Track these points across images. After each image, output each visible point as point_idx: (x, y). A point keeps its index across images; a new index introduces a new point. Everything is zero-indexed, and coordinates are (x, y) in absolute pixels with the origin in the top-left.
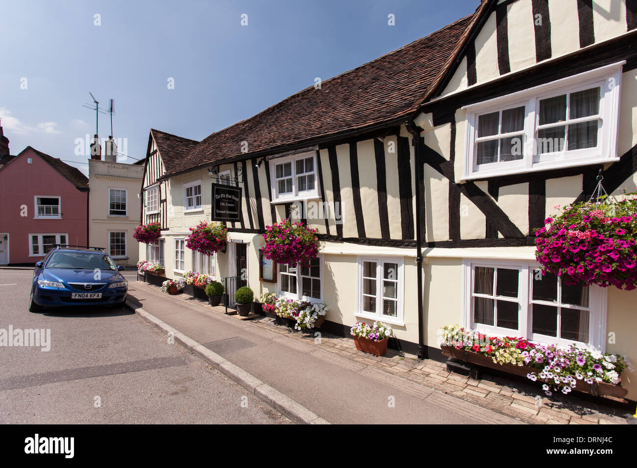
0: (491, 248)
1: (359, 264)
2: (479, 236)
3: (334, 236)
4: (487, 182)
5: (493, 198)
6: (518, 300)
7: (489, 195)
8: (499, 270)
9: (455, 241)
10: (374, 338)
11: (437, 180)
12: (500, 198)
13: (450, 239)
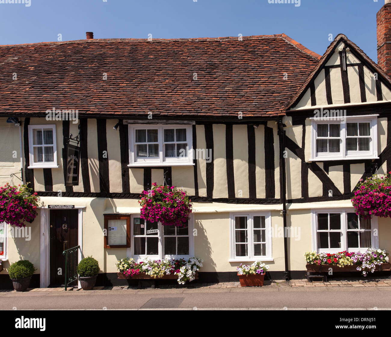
0: (325, 202)
1: (232, 219)
2: (319, 195)
3: (203, 198)
4: (323, 163)
5: (326, 173)
6: (341, 231)
7: (324, 171)
8: (331, 214)
9: (305, 198)
10: (261, 273)
11: (294, 159)
12: (329, 173)
13: (302, 197)
